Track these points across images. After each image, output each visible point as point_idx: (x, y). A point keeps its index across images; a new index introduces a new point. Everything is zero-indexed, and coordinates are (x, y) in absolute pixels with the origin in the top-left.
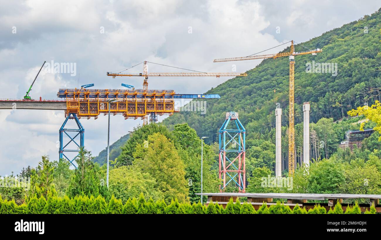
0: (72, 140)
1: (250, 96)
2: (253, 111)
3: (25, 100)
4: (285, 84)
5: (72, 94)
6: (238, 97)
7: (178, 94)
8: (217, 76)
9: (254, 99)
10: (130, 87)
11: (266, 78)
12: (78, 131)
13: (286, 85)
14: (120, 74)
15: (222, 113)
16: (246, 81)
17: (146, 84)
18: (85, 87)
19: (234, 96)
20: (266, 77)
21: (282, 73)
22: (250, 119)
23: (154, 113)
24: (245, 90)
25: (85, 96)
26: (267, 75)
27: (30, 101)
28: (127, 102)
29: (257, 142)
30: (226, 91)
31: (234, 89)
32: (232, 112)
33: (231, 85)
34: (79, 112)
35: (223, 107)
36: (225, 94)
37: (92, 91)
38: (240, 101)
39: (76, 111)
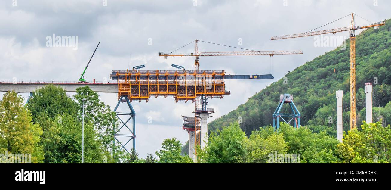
0: (124, 124)
1: (325, 79)
2: (325, 95)
3: (80, 82)
4: (361, 65)
5: (124, 76)
6: (313, 81)
7: (229, 75)
8: (271, 55)
9: (329, 83)
10: (180, 67)
11: (343, 60)
12: (130, 115)
13: (363, 66)
14: (171, 54)
15: (295, 98)
16: (323, 63)
17: (197, 65)
18: (136, 69)
19: (309, 80)
20: (343, 58)
21: (360, 54)
22: (321, 104)
23: (204, 95)
24: (321, 73)
25: (136, 77)
26: (345, 55)
27: (85, 83)
28: (177, 83)
29: (319, 129)
30: (301, 74)
31: (310, 72)
32: (285, 94)
33: (307, 68)
34: (130, 94)
35: (297, 91)
36: (300, 78)
37: (142, 73)
38: (314, 85)
39: (127, 93)
